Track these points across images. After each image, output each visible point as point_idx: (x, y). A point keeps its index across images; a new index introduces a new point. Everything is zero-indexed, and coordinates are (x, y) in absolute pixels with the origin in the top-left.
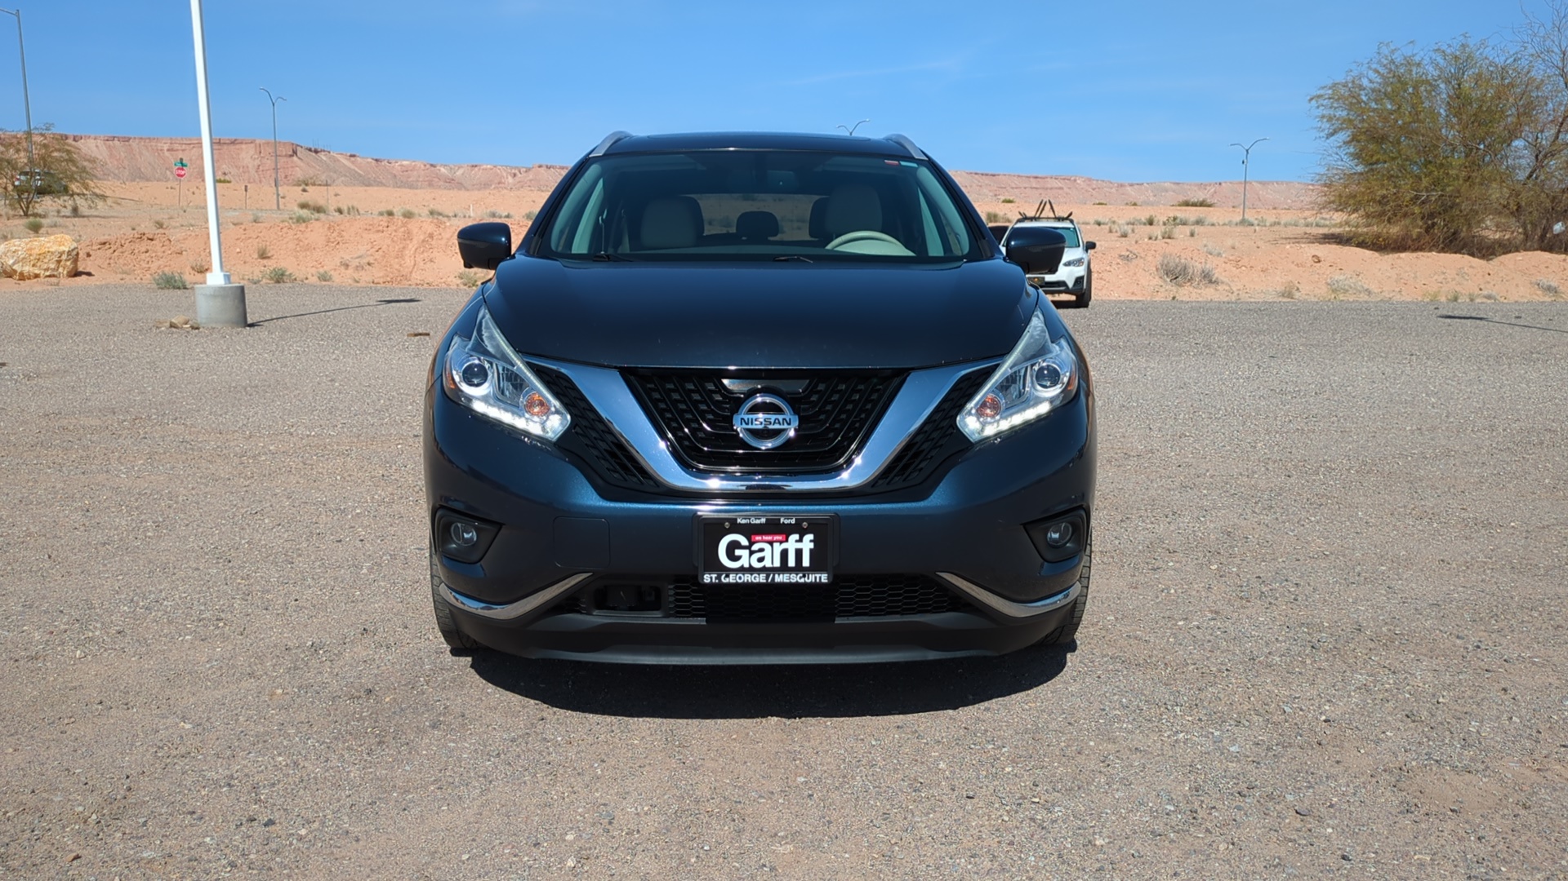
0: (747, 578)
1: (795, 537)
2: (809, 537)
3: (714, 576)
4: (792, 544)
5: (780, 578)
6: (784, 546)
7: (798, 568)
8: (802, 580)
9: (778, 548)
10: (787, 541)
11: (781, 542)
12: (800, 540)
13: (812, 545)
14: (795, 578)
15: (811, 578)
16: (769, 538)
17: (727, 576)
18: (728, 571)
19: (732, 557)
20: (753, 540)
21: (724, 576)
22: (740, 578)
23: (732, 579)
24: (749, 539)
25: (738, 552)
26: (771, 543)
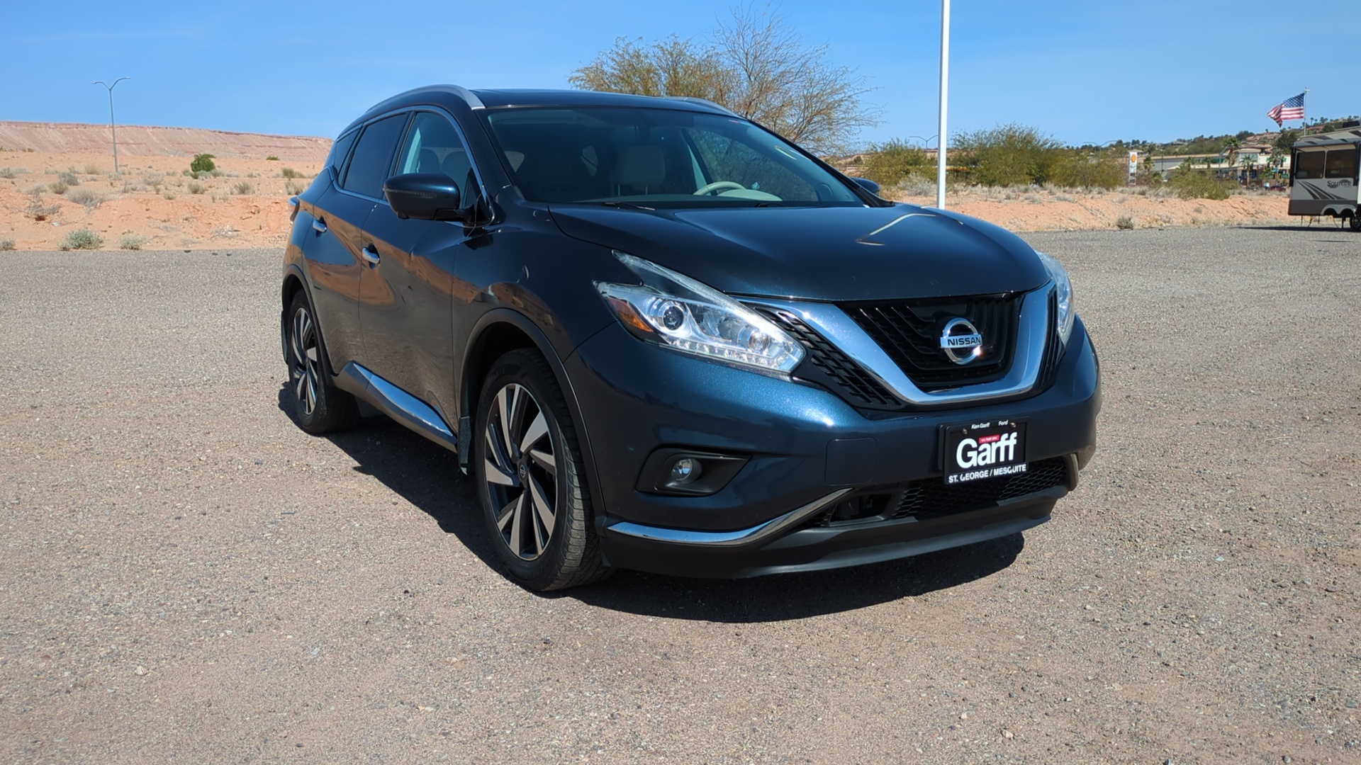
0: (977, 475)
1: (1005, 436)
2: (1014, 435)
3: (955, 476)
4: (1002, 443)
5: (998, 472)
6: (999, 444)
7: (1007, 463)
8: (1010, 472)
9: (995, 446)
10: (1000, 440)
11: (996, 441)
12: (1008, 439)
13: (1015, 442)
14: (1006, 471)
15: (1017, 469)
16: (989, 439)
17: (964, 475)
18: (965, 471)
19: (966, 459)
20: (980, 442)
21: (962, 475)
22: (972, 476)
23: (967, 477)
24: (977, 441)
25: (970, 454)
26: (990, 443)
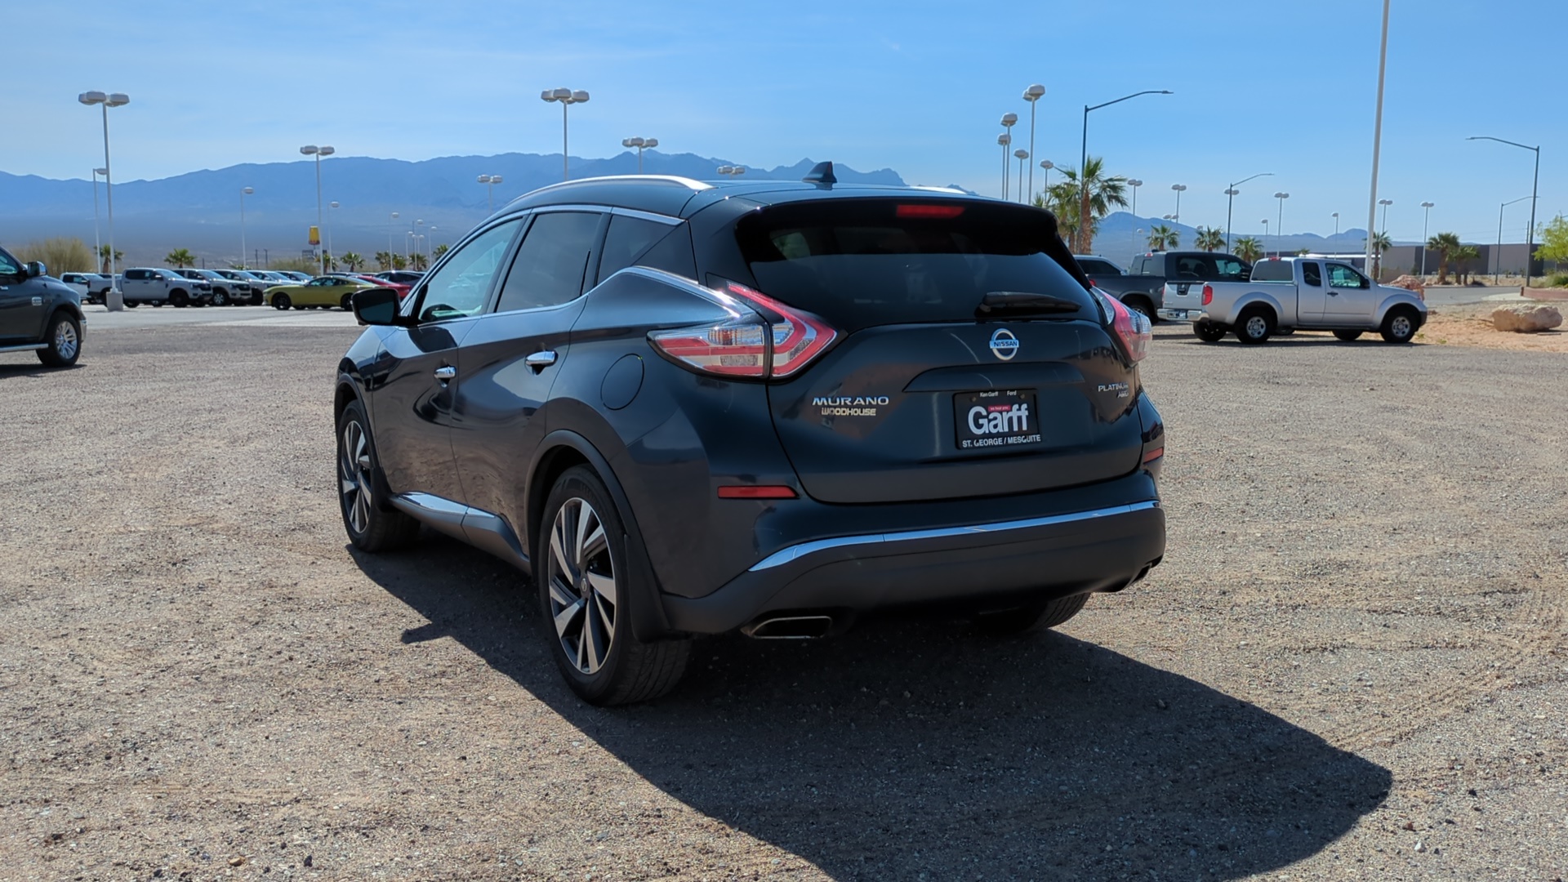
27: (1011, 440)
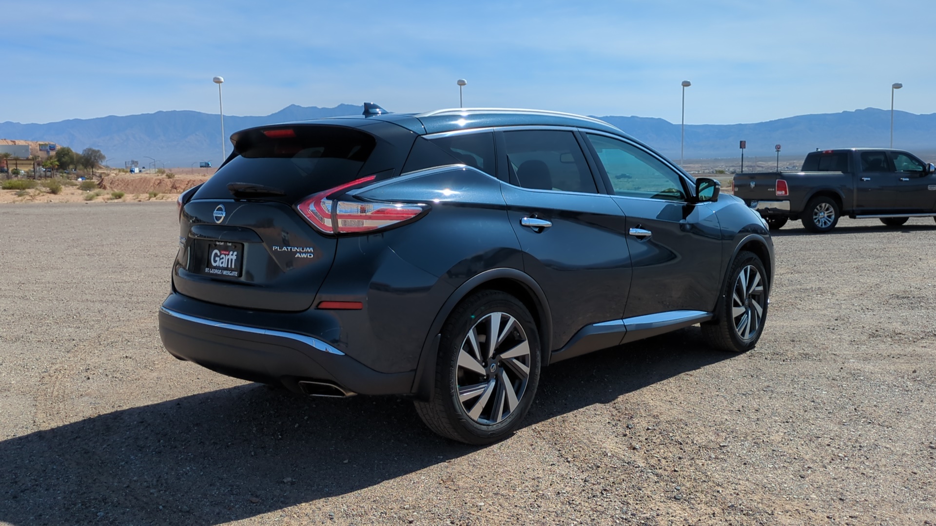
27: (225, 273)
